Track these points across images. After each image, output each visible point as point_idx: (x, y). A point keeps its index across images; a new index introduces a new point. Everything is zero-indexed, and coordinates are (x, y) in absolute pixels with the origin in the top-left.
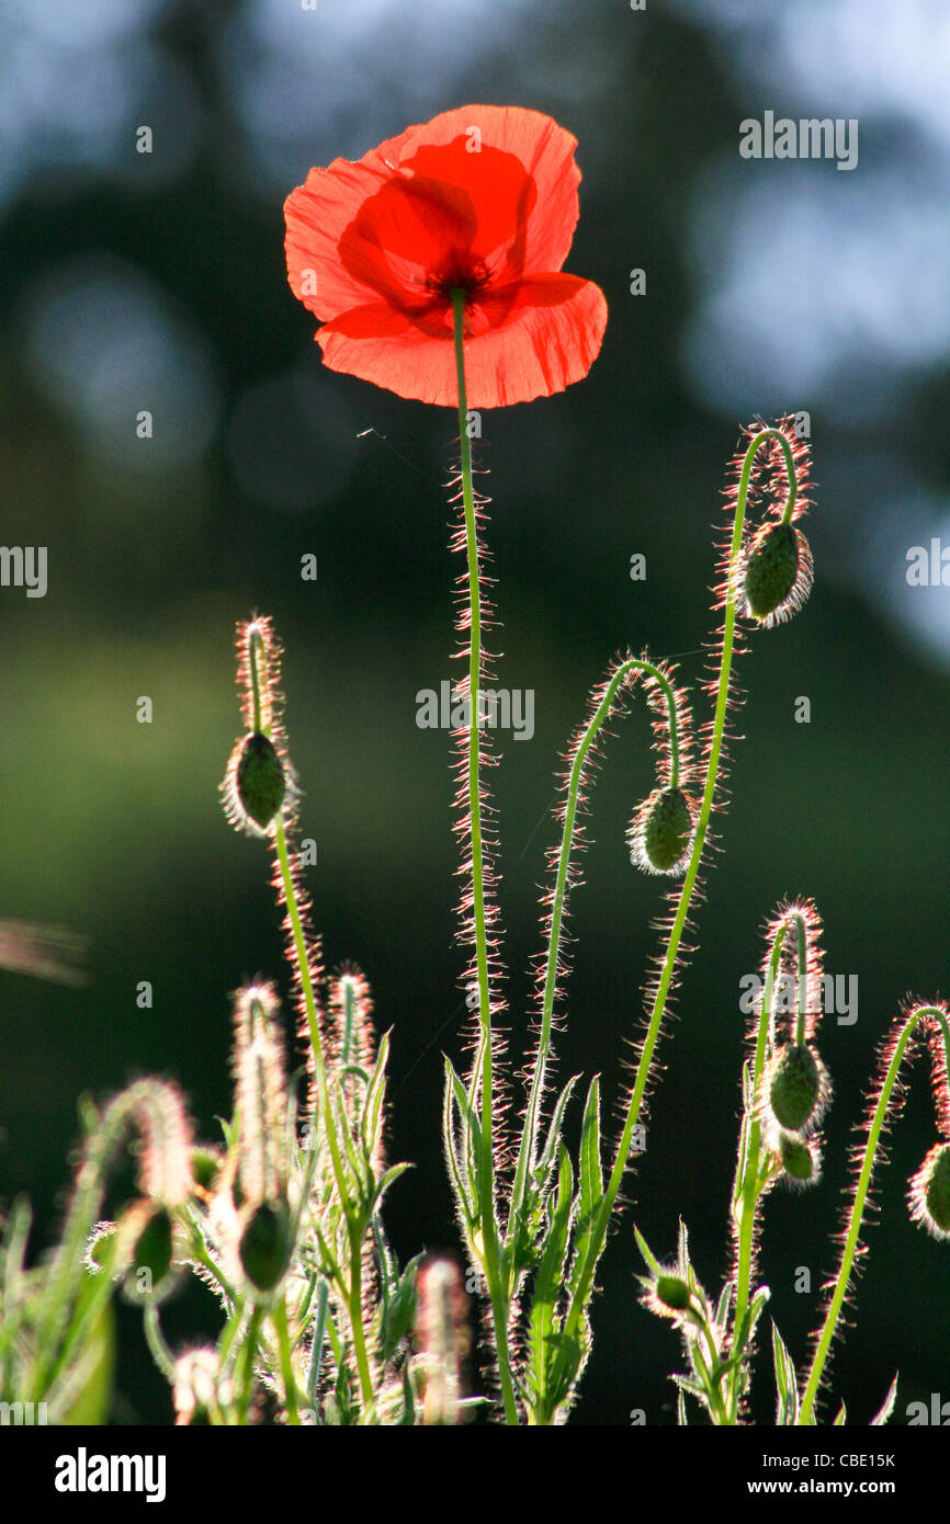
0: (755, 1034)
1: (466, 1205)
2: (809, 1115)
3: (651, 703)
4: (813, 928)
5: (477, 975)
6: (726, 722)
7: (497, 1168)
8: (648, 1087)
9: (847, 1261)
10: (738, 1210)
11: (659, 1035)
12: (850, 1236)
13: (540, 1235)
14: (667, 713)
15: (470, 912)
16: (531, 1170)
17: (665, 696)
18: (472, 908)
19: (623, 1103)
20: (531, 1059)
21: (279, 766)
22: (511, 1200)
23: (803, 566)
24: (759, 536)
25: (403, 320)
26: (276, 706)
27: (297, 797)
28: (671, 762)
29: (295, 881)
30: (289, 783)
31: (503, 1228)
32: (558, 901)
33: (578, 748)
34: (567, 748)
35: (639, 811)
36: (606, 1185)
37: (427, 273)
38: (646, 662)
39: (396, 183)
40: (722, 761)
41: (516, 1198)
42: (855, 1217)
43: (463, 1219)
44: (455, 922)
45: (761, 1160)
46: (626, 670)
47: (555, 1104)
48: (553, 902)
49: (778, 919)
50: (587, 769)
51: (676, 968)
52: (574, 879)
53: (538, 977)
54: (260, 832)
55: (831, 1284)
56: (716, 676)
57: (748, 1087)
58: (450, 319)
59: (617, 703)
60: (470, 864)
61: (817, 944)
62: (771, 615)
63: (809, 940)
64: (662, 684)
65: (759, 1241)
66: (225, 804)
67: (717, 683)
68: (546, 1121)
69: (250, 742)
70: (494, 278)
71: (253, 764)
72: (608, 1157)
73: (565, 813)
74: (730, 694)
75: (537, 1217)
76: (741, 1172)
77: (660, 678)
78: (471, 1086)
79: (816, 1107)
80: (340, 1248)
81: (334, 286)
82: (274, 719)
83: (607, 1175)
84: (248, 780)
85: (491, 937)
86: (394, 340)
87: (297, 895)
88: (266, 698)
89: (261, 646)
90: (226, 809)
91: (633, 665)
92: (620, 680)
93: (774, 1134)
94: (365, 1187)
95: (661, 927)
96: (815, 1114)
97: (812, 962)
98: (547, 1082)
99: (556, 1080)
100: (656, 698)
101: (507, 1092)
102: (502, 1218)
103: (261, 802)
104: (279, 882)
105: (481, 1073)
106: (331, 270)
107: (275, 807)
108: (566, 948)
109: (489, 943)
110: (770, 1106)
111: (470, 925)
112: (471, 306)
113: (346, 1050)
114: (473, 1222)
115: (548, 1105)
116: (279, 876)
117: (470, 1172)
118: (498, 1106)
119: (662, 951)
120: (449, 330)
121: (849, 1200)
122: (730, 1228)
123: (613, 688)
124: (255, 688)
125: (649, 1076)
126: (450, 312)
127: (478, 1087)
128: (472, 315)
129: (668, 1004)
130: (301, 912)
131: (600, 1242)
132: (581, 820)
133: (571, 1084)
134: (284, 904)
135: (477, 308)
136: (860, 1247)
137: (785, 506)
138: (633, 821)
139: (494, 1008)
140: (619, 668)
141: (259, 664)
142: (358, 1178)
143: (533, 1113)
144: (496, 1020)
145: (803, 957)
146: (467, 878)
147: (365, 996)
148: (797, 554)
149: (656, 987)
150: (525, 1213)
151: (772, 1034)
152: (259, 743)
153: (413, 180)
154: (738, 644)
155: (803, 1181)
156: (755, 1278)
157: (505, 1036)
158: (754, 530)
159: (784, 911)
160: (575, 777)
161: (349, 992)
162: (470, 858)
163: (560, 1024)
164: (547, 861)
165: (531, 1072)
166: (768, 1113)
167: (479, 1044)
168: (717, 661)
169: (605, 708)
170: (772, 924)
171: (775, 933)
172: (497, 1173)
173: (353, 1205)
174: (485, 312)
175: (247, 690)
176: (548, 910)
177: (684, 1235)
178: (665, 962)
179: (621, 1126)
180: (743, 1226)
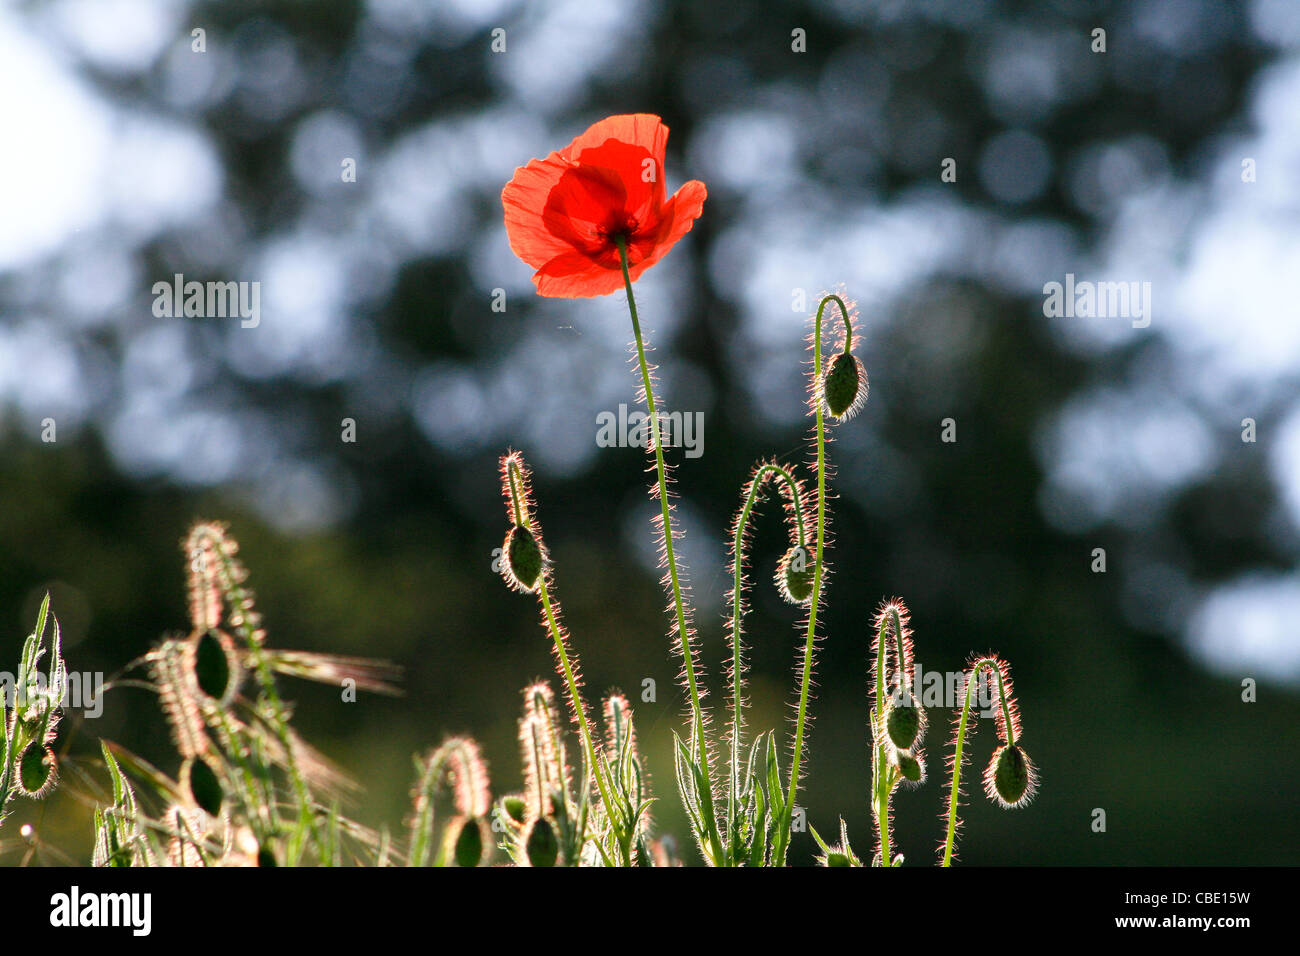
0: (874, 690)
1: (698, 824)
2: (914, 738)
3: (782, 492)
4: (903, 616)
5: (687, 675)
6: (826, 488)
7: (715, 799)
8: (806, 732)
9: (951, 832)
10: (876, 806)
11: (809, 698)
12: (951, 815)
13: (749, 839)
14: (792, 498)
15: (678, 635)
16: (737, 797)
17: (790, 487)
18: (678, 631)
19: (791, 745)
20: (730, 728)
21: (536, 546)
22: (727, 819)
23: (862, 379)
24: (831, 363)
25: (587, 260)
26: (530, 509)
27: (550, 565)
28: (798, 529)
29: (557, 621)
30: (544, 557)
31: (724, 837)
32: (736, 624)
33: (738, 526)
34: (730, 526)
35: (780, 564)
36: (786, 799)
37: (598, 227)
38: (775, 466)
39: (571, 171)
40: (826, 514)
41: (730, 817)
42: (953, 802)
43: (697, 834)
44: (668, 643)
45: (888, 772)
46: (763, 472)
47: (749, 754)
48: (733, 626)
49: (880, 613)
50: (745, 538)
51: (814, 652)
52: (744, 609)
53: (729, 674)
54: (529, 590)
55: (942, 847)
56: (815, 459)
57: (874, 726)
58: (616, 255)
59: (759, 494)
60: (674, 604)
61: (908, 626)
62: (844, 413)
63: (902, 624)
64: (787, 479)
65: (893, 825)
66: (504, 575)
67: (817, 464)
68: (743, 766)
69: (515, 532)
70: (641, 225)
71: (518, 546)
72: (785, 783)
73: (734, 568)
74: (826, 470)
75: (746, 827)
76: (875, 780)
77: (785, 475)
78: (691, 747)
79: (919, 731)
80: (617, 859)
81: (541, 246)
82: (530, 517)
83: (786, 793)
84: (516, 558)
85: (693, 649)
86: (582, 275)
87: (559, 630)
88: (523, 504)
89: (516, 470)
90: (505, 578)
91: (767, 469)
92: (760, 479)
93: (893, 754)
94: (627, 816)
95: (800, 627)
96: (919, 736)
97: (905, 638)
98: (741, 741)
99: (747, 740)
100: (784, 488)
101: (716, 749)
102: (722, 830)
103: (527, 572)
104: (546, 623)
105: (697, 738)
106: (537, 235)
107: (536, 573)
108: (746, 654)
109: (692, 653)
110: (888, 735)
111: (679, 643)
112: (629, 245)
113: (618, 745)
114: (704, 835)
115: (744, 755)
116: (546, 619)
117: (698, 803)
118: (711, 758)
119: (803, 642)
120: (617, 262)
121: (948, 791)
122: (873, 818)
123: (756, 484)
124: (515, 497)
125: (805, 725)
126: (616, 251)
127: (697, 747)
128: (630, 251)
129: (812, 677)
130: (563, 641)
131: (787, 836)
132: (745, 571)
133: (758, 740)
134: (552, 637)
135: (633, 247)
136: (958, 821)
137: (845, 342)
138: (777, 570)
139: (701, 695)
140: (759, 472)
141: (516, 480)
142: (622, 810)
143: (735, 762)
144: (703, 703)
145: (899, 636)
146: (672, 613)
147: (627, 709)
148: (856, 372)
149: (802, 666)
150: (737, 825)
151: (885, 689)
152: (521, 532)
153: (580, 167)
154: (827, 436)
155: (915, 782)
156: (892, 849)
157: (710, 712)
158: (827, 361)
159: (884, 608)
160: (738, 544)
161: (616, 707)
162: (672, 601)
163: (747, 703)
164: (726, 600)
165: (731, 736)
166: (888, 739)
167: (693, 720)
168: (815, 449)
169: (752, 498)
170: (877, 617)
171: (880, 622)
172: (716, 802)
173: (621, 828)
174: (639, 249)
175: (509, 500)
176: (730, 631)
177: (844, 827)
178: (806, 650)
179: (791, 760)
180: (881, 816)
